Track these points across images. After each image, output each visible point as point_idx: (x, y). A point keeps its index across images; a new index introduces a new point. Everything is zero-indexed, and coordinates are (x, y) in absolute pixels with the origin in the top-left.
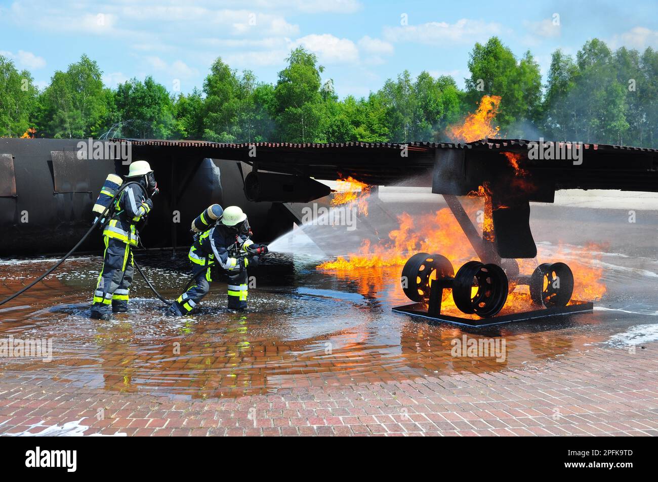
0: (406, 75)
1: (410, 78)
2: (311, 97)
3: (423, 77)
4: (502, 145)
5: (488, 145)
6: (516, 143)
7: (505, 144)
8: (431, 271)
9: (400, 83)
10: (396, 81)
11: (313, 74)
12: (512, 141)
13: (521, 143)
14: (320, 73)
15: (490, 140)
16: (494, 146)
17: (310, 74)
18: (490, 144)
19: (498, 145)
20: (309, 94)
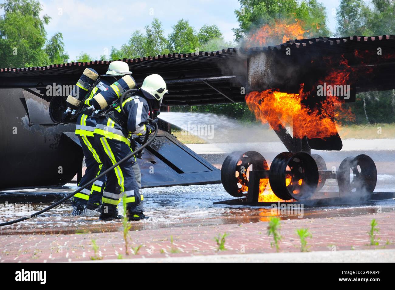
0: (157, 26)
1: (162, 28)
2: (32, 57)
3: (181, 27)
4: (308, 43)
5: (296, 44)
6: (320, 40)
7: (311, 43)
8: (248, 166)
9: (150, 36)
10: (144, 34)
11: (36, 26)
12: (316, 39)
13: (325, 40)
14: (45, 25)
15: (297, 41)
16: (301, 45)
17: (29, 27)
18: (297, 44)
19: (304, 44)
20: (31, 51)
